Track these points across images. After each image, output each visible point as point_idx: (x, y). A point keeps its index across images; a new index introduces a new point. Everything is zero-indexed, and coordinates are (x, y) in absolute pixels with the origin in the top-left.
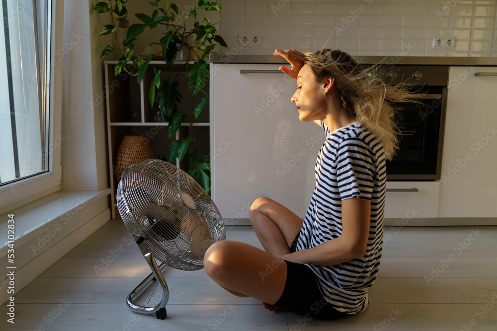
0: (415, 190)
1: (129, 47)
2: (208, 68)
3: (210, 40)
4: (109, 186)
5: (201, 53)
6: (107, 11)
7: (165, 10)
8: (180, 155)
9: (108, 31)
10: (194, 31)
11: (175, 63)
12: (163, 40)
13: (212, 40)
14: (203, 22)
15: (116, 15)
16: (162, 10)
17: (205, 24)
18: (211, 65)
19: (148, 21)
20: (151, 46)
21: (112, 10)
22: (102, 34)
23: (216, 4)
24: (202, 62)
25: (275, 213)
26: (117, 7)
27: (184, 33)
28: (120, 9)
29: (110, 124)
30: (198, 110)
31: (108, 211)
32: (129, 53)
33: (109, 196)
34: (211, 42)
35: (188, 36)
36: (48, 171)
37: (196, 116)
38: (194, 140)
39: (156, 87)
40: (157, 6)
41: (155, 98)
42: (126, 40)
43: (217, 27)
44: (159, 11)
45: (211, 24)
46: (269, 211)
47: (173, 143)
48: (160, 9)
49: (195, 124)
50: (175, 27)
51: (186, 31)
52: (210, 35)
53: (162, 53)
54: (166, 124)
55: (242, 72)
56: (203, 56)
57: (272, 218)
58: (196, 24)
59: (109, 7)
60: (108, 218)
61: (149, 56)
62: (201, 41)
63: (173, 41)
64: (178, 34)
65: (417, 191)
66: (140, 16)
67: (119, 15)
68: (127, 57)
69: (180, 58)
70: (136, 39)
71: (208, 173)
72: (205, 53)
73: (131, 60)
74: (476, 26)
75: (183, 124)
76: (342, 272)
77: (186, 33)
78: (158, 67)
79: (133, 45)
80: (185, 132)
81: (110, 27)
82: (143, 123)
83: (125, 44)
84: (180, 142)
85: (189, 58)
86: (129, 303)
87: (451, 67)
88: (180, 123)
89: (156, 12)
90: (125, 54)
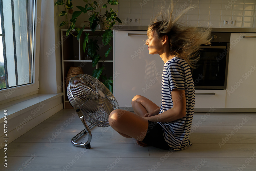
0: (214, 94)
1: (73, 22)
2: (112, 32)
3: (113, 19)
4: (62, 92)
5: (109, 26)
6: (62, 4)
7: (91, 5)
8: (98, 76)
9: (63, 14)
10: (105, 15)
11: (96, 31)
12: (90, 19)
13: (114, 20)
14: (110, 10)
15: (67, 6)
16: (90, 4)
17: (110, 12)
18: (114, 31)
19: (83, 10)
20: (84, 23)
21: (65, 4)
22: (60, 16)
23: (116, 1)
24: (109, 30)
25: (144, 102)
26: (67, 3)
27: (100, 16)
28: (69, 3)
29: (63, 61)
30: (107, 54)
31: (62, 104)
32: (73, 25)
33: (63, 96)
34: (114, 21)
35: (102, 17)
36: (33, 83)
37: (106, 57)
38: (105, 69)
39: (86, 42)
40: (87, 2)
41: (86, 48)
42: (72, 19)
43: (117, 13)
44: (88, 5)
45: (114, 12)
46: (141, 101)
47: (95, 70)
48: (89, 4)
49: (105, 61)
50: (96, 13)
51: (102, 15)
52: (113, 17)
53: (89, 25)
54: (91, 61)
55: (129, 35)
56: (110, 27)
57: (142, 104)
58: (107, 12)
59: (64, 2)
60: (62, 108)
61: (83, 27)
62: (109, 20)
63: (95, 20)
64: (97, 16)
65: (215, 94)
66: (79, 7)
67: (68, 6)
68: (72, 27)
69: (98, 28)
70: (77, 18)
71: (112, 85)
72: (111, 25)
73: (74, 29)
74: (245, 15)
75: (99, 61)
76: (175, 126)
77: (102, 16)
78: (87, 32)
79: (75, 21)
80: (101, 65)
81: (64, 12)
82: (80, 61)
83: (72, 21)
84: (98, 70)
85: (103, 28)
86: (73, 142)
87: (231, 33)
88: (98, 61)
89: (87, 5)
90: (71, 26)
